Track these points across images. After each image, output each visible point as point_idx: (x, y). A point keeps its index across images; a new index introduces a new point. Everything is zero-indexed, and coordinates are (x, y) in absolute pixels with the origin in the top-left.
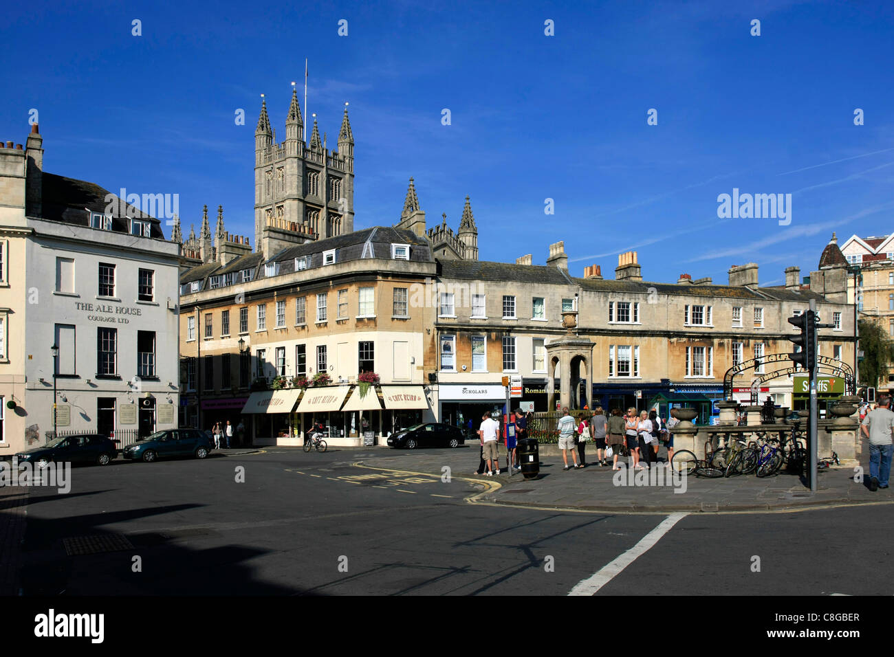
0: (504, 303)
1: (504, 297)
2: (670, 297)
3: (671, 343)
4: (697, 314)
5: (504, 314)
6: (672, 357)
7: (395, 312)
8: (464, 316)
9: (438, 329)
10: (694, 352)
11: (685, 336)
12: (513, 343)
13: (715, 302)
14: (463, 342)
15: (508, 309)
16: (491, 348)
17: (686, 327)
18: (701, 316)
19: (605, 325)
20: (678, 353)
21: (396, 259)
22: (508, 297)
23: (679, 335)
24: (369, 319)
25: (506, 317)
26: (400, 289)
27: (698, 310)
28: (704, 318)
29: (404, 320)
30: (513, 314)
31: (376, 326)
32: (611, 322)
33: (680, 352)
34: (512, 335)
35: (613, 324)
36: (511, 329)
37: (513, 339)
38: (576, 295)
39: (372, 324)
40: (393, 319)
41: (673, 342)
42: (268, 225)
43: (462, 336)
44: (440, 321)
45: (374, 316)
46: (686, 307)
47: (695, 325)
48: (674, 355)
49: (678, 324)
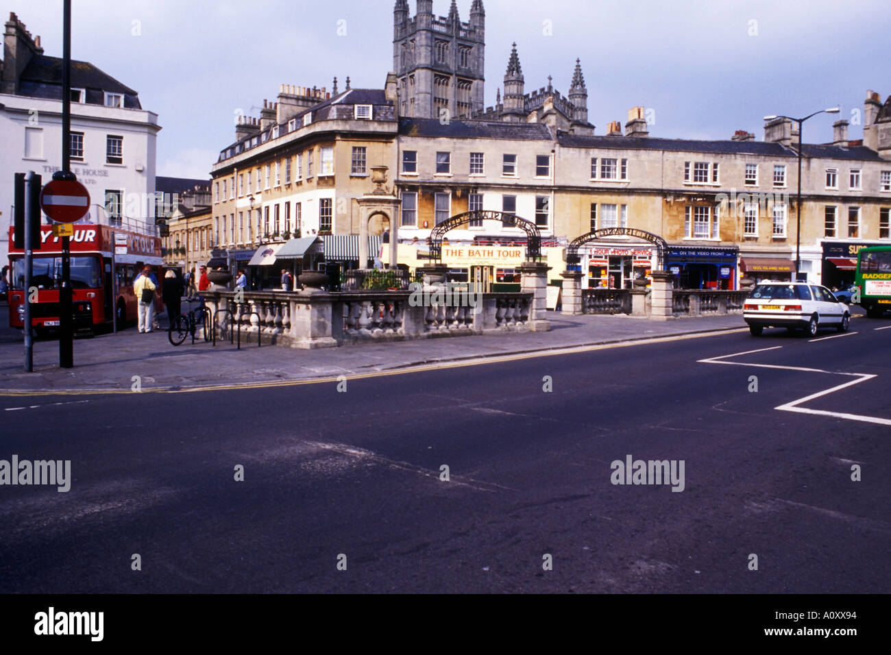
0: (472, 160)
1: (472, 154)
2: (666, 153)
3: (667, 202)
4: (701, 172)
5: (472, 171)
6: (668, 218)
7: (354, 170)
8: (427, 174)
9: (399, 186)
10: (697, 212)
11: (684, 195)
12: (481, 200)
13: (724, 158)
14: (426, 199)
15: (477, 166)
16: (457, 205)
17: (686, 185)
18: (706, 173)
19: (586, 181)
20: (675, 213)
21: (359, 119)
22: (477, 154)
23: (678, 194)
24: (328, 177)
25: (473, 175)
26: (360, 148)
27: (701, 167)
28: (710, 176)
29: (363, 178)
30: (481, 171)
31: (334, 183)
32: (593, 179)
33: (678, 213)
34: (479, 192)
35: (595, 182)
36: (477, 186)
37: (481, 196)
38: (553, 151)
39: (331, 182)
40: (351, 177)
41: (670, 202)
42: (281, 91)
43: (424, 195)
44: (401, 179)
45: (332, 174)
46: (687, 164)
47: (698, 183)
48: (670, 215)
49: (676, 182)
